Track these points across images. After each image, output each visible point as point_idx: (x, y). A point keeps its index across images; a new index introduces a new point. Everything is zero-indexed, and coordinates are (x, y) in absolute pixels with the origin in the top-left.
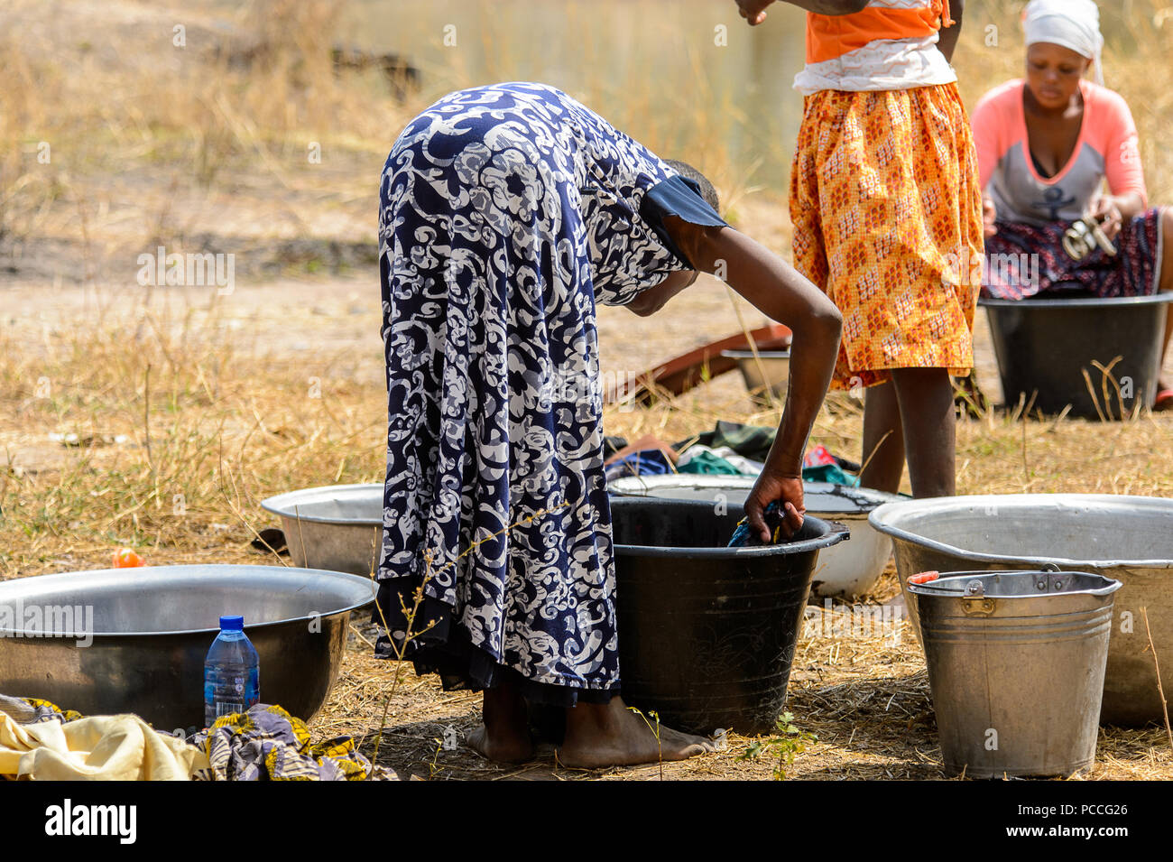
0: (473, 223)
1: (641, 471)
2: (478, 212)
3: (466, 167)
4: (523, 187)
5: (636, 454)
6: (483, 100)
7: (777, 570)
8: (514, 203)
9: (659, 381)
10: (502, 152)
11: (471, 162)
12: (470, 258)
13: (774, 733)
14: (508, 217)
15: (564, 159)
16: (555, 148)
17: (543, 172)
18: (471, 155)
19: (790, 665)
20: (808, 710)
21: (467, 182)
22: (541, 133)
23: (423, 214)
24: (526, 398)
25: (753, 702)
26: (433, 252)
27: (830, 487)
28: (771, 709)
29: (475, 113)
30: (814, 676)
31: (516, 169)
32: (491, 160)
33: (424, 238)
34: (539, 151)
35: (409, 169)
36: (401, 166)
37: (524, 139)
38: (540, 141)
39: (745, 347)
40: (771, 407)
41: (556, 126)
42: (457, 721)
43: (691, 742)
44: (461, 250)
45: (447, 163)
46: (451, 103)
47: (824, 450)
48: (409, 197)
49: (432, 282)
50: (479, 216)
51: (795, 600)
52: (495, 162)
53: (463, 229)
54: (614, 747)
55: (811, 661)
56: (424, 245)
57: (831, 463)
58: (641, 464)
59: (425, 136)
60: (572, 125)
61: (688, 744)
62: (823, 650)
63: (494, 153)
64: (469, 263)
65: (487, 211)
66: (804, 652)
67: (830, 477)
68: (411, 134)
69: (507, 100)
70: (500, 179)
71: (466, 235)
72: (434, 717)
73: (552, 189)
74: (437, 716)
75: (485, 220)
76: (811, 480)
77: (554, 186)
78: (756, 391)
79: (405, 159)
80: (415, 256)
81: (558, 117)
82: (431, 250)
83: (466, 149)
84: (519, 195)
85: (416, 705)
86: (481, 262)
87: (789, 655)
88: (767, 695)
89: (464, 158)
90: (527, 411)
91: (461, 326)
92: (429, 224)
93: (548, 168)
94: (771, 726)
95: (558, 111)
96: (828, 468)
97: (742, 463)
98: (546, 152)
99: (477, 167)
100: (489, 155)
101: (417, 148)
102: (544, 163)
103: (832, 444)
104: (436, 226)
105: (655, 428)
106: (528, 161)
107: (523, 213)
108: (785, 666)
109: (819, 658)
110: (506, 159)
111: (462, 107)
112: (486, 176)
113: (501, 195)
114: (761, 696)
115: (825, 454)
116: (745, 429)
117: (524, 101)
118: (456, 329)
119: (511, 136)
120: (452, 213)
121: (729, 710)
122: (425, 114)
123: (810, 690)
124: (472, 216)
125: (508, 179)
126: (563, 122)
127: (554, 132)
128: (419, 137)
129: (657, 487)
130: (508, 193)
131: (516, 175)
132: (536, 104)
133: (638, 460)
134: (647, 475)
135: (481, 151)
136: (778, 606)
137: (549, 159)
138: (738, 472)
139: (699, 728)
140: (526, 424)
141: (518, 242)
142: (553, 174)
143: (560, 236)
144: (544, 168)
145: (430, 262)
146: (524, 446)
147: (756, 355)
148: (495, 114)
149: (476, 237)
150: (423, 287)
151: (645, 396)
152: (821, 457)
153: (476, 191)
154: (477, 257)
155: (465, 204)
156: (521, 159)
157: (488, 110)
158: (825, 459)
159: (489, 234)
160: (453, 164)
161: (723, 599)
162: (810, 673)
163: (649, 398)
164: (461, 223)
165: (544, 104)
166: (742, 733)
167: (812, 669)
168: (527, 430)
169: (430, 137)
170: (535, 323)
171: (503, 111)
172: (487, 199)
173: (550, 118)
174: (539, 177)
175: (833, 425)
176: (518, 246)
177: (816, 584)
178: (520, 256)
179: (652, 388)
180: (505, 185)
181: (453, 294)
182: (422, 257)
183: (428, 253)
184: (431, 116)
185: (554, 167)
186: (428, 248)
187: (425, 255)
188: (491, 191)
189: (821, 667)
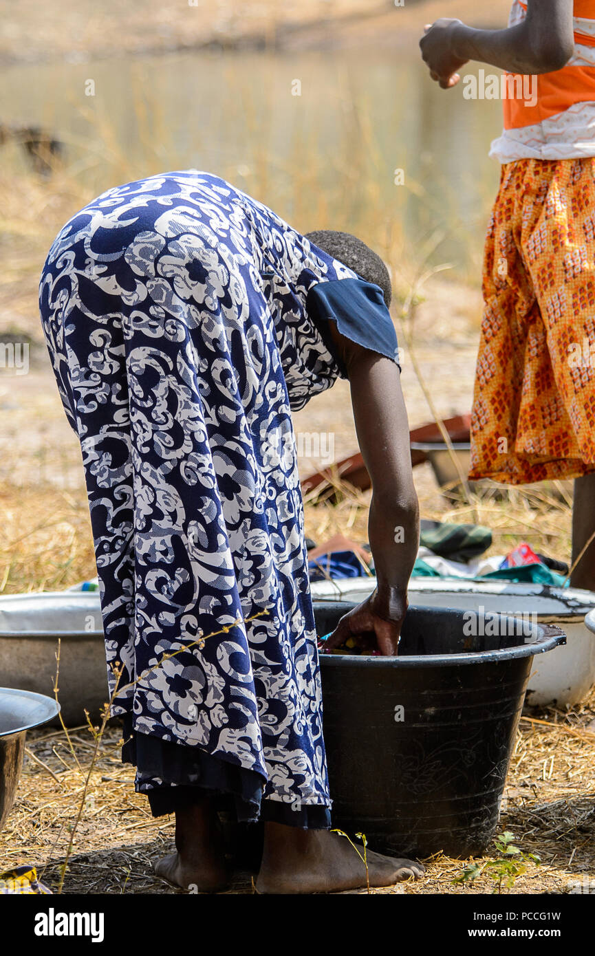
0: (153, 318)
1: (331, 574)
2: (157, 305)
3: (139, 258)
4: (206, 273)
5: (326, 556)
6: (144, 188)
7: (489, 679)
8: (198, 291)
9: (344, 477)
10: (177, 238)
11: (145, 252)
12: (152, 356)
13: (486, 854)
14: (193, 307)
15: (242, 241)
16: (231, 230)
17: (225, 256)
18: (143, 245)
19: (503, 782)
20: (523, 829)
21: (142, 274)
22: (213, 215)
23: (93, 317)
24: (240, 501)
25: (464, 822)
26: (111, 355)
27: (538, 588)
28: (483, 829)
29: (140, 202)
30: (527, 792)
31: (195, 254)
32: (166, 247)
33: (100, 343)
34: (216, 234)
35: (71, 271)
36: (61, 269)
37: (197, 223)
38: (215, 223)
39: (437, 438)
40: (466, 503)
41: (227, 208)
42: (143, 848)
43: (397, 865)
44: (142, 348)
45: (115, 256)
46: (109, 198)
47: (528, 548)
48: (76, 301)
49: (119, 387)
50: (159, 309)
51: (508, 710)
52: (171, 249)
53: (143, 326)
54: (315, 872)
55: (523, 776)
56: (101, 349)
57: (536, 562)
58: (331, 567)
59: (86, 235)
60: (243, 206)
61: (395, 869)
62: (536, 764)
63: (168, 240)
64: (153, 362)
65: (168, 303)
66: (516, 767)
67: (537, 578)
68: (70, 234)
69: (171, 186)
70: (179, 267)
71: (147, 332)
72: (117, 844)
73: (236, 272)
74: (121, 843)
75: (166, 313)
76: (515, 581)
77: (237, 269)
78: (450, 486)
79: (65, 262)
80: (95, 363)
81: (227, 198)
82: (109, 353)
83: (137, 239)
84: (203, 282)
85: (97, 832)
86: (168, 359)
87: (502, 770)
88: (479, 814)
89: (135, 249)
90: (243, 515)
91: (144, 431)
92: (101, 326)
93: (228, 251)
94: (484, 848)
95: (226, 193)
96: (534, 567)
97: (441, 564)
98: (224, 235)
99: (152, 257)
100: (163, 242)
101: (78, 248)
102: (223, 246)
103: (533, 542)
104: (109, 326)
105: (342, 527)
106: (207, 245)
107: (209, 301)
108: (498, 783)
109: (531, 773)
110: (183, 245)
111: (123, 199)
112: (163, 265)
113: (182, 284)
114: (473, 815)
115: (529, 552)
116: (443, 527)
117: (190, 184)
118: (141, 435)
119: (184, 221)
120: (128, 310)
121: (439, 831)
122: (83, 212)
123: (524, 807)
124: (152, 310)
125: (188, 266)
126: (234, 203)
127: (227, 213)
128: (79, 236)
129: (351, 592)
130: (190, 282)
131: (196, 260)
132: (203, 188)
133: (329, 562)
134: (339, 578)
135: (153, 239)
136: (490, 718)
137: (227, 241)
138: (436, 574)
139: (406, 851)
140: (244, 530)
141: (208, 334)
142: (235, 257)
143: (248, 324)
144: (225, 251)
145: (111, 367)
146: (245, 554)
147: (450, 447)
148: (161, 200)
149: (159, 333)
150: (111, 394)
151: (329, 494)
152: (526, 556)
153: (154, 283)
154: (162, 355)
155: (143, 298)
156: (200, 244)
157: (153, 198)
158: (530, 558)
159: (173, 327)
160: (123, 256)
161: (431, 711)
162: (522, 790)
163: (334, 496)
164: (141, 320)
165: (211, 187)
166: (453, 857)
167: (525, 786)
168: (246, 536)
169: (91, 234)
170: (239, 418)
171: (170, 197)
172: (167, 289)
173: (220, 200)
174: (221, 261)
175: (535, 521)
176: (208, 339)
177: (529, 692)
178: (212, 349)
179: (337, 484)
180: (186, 273)
181: (137, 397)
182: (102, 363)
183: (107, 357)
184: (90, 213)
185: (234, 251)
186: (106, 352)
187: (105, 360)
188: (171, 281)
189: (535, 783)
